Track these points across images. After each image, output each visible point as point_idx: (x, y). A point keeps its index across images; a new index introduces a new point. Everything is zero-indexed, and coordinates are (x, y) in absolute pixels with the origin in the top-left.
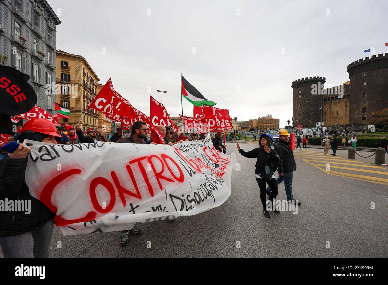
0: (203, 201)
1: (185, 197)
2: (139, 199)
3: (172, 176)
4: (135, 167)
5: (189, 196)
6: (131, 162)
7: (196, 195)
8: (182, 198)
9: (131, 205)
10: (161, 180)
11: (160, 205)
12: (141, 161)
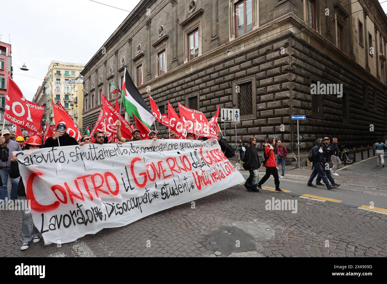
0: (129, 210)
1: (115, 205)
2: (83, 201)
3: (108, 189)
4: (80, 182)
5: (119, 205)
6: (78, 178)
7: (124, 205)
8: (113, 205)
9: (77, 204)
10: (98, 192)
11: (97, 207)
12: (85, 178)
